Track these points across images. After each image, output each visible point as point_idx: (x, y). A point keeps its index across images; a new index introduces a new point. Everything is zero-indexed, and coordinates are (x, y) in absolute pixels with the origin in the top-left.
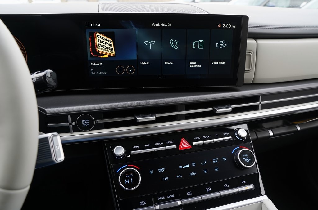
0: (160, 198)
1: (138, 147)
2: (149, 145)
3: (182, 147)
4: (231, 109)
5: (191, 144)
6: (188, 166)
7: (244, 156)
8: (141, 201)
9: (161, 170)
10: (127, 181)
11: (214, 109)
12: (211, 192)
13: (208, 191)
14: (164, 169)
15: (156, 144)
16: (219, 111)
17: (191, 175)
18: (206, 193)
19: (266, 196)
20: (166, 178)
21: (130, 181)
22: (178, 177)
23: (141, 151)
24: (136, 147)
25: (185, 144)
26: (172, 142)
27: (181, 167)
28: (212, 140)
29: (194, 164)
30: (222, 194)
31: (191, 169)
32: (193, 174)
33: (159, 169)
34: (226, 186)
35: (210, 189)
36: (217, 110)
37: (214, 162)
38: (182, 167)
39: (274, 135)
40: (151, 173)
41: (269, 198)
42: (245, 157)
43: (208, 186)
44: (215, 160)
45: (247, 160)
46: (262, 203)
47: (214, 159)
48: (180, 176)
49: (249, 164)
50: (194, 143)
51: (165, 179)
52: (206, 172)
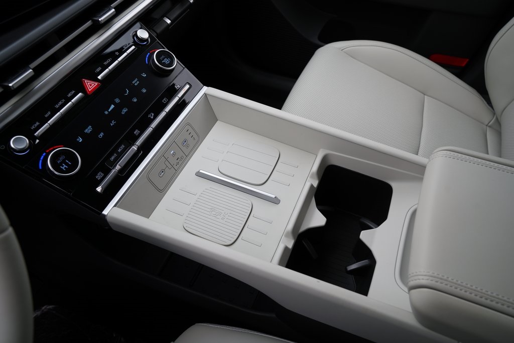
0: (113, 158)
1: (38, 124)
2: (49, 113)
3: (90, 90)
4: (113, 10)
5: (98, 80)
6: (113, 106)
7: (161, 58)
8: (97, 175)
9: (89, 130)
10: (64, 167)
11: (93, 21)
12: (155, 117)
13: (152, 117)
14: (90, 126)
15: (57, 106)
16: (102, 19)
17: (123, 113)
18: (152, 121)
19: (205, 87)
20: (102, 135)
21: (67, 164)
22: (112, 125)
23: (46, 126)
24: (36, 125)
25: (91, 86)
26: (74, 92)
27: (106, 113)
28: (116, 62)
29: (117, 101)
30: (167, 111)
31: (118, 108)
32: (125, 111)
33: (86, 131)
34: (164, 101)
35: (153, 114)
36: (100, 20)
37: (136, 84)
38: (108, 111)
39: (172, 22)
40: (80, 141)
41: (208, 86)
42: (163, 59)
43: (148, 112)
44: (136, 82)
45: (167, 61)
46: (205, 95)
47: (134, 82)
48: (113, 122)
49: (171, 64)
50: (99, 77)
51: (100, 136)
52: (135, 100)
